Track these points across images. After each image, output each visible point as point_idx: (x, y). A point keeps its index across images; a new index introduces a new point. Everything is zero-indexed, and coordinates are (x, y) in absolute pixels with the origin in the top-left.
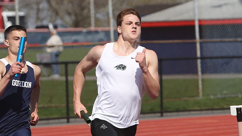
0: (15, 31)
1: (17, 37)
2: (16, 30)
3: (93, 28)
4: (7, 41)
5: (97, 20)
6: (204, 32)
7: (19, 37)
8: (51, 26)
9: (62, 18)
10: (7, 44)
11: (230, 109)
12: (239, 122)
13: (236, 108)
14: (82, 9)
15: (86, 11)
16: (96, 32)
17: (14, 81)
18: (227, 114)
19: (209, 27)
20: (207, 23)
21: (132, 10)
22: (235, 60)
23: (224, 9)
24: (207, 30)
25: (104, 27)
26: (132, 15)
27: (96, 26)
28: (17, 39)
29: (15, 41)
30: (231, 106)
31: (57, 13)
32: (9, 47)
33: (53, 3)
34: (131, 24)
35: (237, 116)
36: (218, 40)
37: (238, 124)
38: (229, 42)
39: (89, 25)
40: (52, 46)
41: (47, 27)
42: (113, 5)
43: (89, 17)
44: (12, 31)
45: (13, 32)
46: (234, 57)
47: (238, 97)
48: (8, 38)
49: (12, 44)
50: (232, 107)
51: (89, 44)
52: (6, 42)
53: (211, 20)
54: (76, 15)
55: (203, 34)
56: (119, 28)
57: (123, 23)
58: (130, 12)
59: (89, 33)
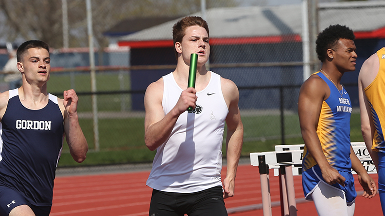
0: (32, 49)
1: (36, 58)
2: (33, 47)
3: (66, 49)
4: (21, 64)
5: (72, 38)
6: (215, 54)
7: (38, 58)
8: (10, 46)
9: (24, 36)
10: (21, 68)
11: (249, 157)
12: (262, 175)
13: (258, 156)
14: (52, 23)
15: (56, 26)
16: (71, 54)
17: (19, 122)
18: (246, 164)
19: (222, 47)
20: (219, 42)
21: (197, 20)
22: (256, 92)
23: (242, 23)
24: (219, 52)
25: (81, 47)
26: (198, 26)
27: (70, 46)
28: (35, 61)
29: (33, 64)
30: (251, 154)
31: (17, 29)
32: (23, 72)
33: (13, 15)
34: (198, 41)
35: (259, 166)
36: (234, 64)
37: (260, 178)
38: (249, 67)
39: (61, 45)
40: (11, 73)
41: (5, 47)
42: (94, 18)
43: (60, 34)
44: (28, 48)
45: (29, 50)
46: (254, 88)
47: (260, 141)
48: (22, 60)
49: (29, 68)
50: (253, 155)
51: (60, 70)
52: (20, 66)
53: (225, 38)
54: (44, 31)
55: (214, 57)
56: (178, 45)
57: (185, 39)
58: (196, 22)
59: (62, 55)
